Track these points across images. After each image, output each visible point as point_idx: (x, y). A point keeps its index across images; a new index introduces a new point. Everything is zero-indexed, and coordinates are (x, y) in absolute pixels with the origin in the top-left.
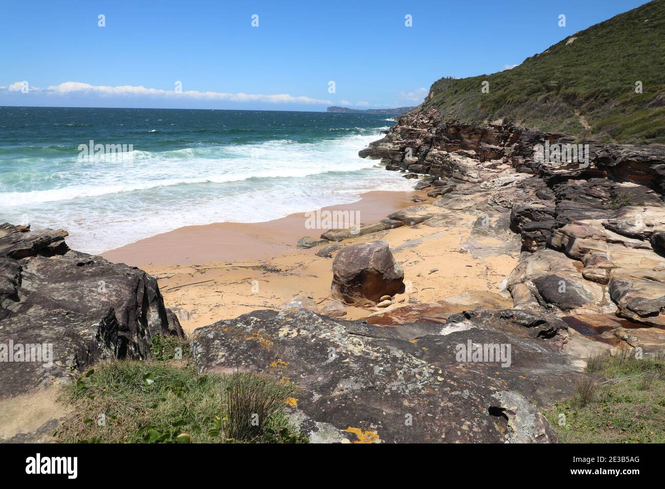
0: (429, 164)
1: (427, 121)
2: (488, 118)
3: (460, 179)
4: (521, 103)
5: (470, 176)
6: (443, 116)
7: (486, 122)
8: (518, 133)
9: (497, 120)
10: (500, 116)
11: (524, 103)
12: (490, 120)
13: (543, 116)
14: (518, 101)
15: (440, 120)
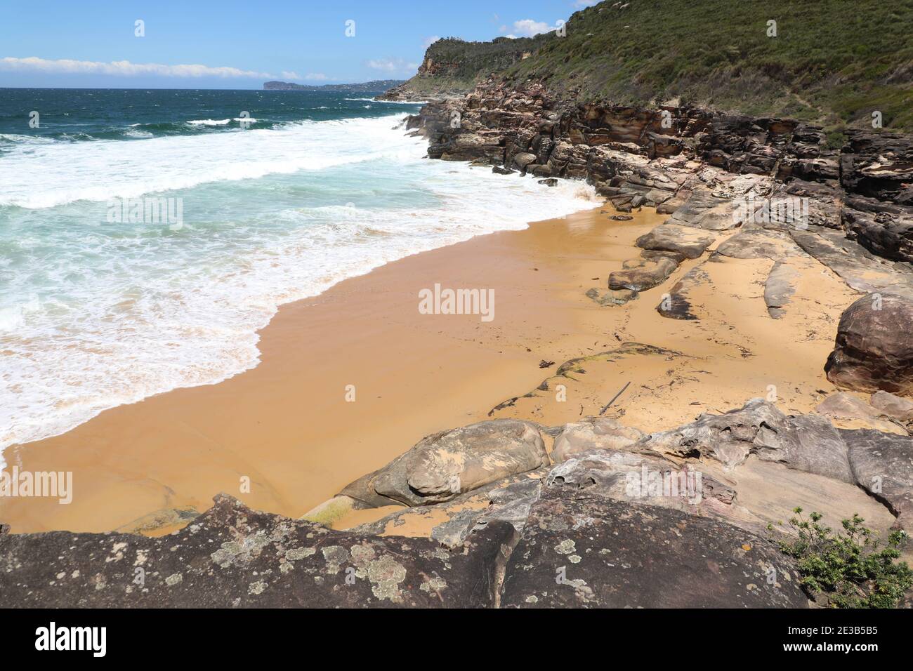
0: (563, 164)
1: (529, 102)
2: (655, 98)
3: (641, 185)
4: (700, 76)
5: (657, 180)
6: (560, 95)
7: (653, 103)
8: (705, 118)
9: (670, 100)
10: (674, 94)
11: (704, 76)
12: (659, 101)
13: (739, 95)
14: (696, 74)
15: (555, 99)
